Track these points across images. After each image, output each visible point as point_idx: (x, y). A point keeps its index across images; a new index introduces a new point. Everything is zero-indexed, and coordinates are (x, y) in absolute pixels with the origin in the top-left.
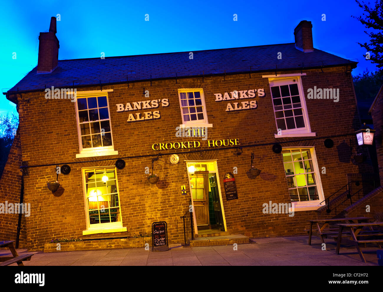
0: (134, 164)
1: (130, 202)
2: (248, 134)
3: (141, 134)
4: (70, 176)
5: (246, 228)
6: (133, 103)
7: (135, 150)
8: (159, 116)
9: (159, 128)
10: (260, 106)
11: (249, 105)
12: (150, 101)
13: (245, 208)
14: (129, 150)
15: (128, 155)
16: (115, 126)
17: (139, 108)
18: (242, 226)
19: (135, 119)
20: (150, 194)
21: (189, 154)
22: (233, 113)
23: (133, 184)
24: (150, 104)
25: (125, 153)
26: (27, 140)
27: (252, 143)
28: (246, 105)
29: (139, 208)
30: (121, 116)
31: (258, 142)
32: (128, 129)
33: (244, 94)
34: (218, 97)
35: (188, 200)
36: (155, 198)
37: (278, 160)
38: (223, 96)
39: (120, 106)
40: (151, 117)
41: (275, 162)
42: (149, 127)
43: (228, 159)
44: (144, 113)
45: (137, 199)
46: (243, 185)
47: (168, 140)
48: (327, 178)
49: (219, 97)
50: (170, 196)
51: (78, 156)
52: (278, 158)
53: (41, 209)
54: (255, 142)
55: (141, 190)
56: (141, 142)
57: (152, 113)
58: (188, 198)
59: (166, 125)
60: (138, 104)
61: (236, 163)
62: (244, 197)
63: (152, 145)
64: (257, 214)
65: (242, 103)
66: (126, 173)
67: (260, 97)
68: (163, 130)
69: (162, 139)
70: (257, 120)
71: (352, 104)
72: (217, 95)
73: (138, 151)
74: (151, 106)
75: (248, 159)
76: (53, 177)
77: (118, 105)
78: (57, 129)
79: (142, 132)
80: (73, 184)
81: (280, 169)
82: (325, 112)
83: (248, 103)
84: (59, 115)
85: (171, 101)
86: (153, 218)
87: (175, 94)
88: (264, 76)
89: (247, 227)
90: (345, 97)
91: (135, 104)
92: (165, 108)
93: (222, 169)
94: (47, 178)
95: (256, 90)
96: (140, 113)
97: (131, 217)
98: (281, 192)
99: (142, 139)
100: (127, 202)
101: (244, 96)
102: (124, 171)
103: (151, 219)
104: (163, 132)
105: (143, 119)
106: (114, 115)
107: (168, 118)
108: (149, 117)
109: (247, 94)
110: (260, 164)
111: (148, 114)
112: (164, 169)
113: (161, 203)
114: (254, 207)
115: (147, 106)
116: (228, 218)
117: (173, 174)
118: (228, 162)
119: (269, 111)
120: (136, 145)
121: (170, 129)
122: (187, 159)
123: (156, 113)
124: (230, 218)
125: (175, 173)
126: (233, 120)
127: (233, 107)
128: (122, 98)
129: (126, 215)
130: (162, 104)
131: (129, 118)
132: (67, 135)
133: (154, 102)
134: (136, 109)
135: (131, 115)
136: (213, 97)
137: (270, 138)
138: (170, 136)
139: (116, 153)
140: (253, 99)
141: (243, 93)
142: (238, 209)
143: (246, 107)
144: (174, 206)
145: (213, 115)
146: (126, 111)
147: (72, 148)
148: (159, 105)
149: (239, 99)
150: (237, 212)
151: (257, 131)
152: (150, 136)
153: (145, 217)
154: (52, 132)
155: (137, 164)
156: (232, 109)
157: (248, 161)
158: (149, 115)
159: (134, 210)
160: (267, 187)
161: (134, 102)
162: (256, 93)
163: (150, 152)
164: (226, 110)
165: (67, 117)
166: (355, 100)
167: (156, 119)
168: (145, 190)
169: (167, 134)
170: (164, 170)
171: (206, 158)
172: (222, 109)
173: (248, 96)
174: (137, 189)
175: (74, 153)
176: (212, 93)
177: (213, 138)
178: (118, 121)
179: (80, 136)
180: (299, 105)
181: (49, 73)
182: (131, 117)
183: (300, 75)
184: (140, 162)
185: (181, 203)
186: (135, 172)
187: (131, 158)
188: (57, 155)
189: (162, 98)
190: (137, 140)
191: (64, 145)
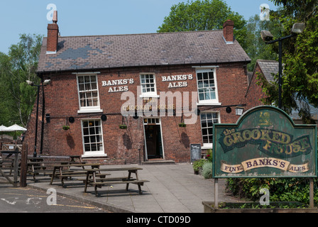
0: (112, 118)
1: (109, 139)
4: (74, 124)
5: (176, 157)
8: (127, 89)
10: (189, 85)
11: (183, 84)
12: (122, 80)
14: (109, 109)
15: (108, 112)
16: (101, 95)
17: (116, 84)
18: (173, 156)
19: (113, 90)
20: (120, 136)
22: (172, 89)
23: (111, 130)
29: (114, 143)
30: (105, 89)
32: (109, 97)
34: (164, 79)
36: (124, 138)
38: (167, 78)
40: (123, 90)
44: (119, 87)
45: (113, 138)
46: (176, 132)
51: (79, 112)
55: (115, 133)
56: (116, 105)
57: (123, 87)
60: (115, 81)
61: (172, 119)
65: (178, 83)
66: (107, 123)
67: (190, 79)
71: (245, 86)
72: (163, 77)
73: (114, 110)
74: (123, 83)
75: (180, 117)
76: (64, 123)
77: (103, 82)
78: (66, 95)
80: (76, 128)
81: (198, 124)
85: (135, 80)
86: (122, 150)
87: (137, 76)
88: (193, 67)
90: (242, 81)
91: (113, 81)
93: (164, 123)
94: (61, 124)
95: (187, 75)
96: (116, 87)
97: (109, 148)
98: (197, 137)
101: (180, 79)
105: (118, 91)
106: (101, 88)
107: (133, 91)
108: (121, 90)
109: (182, 77)
111: (121, 88)
113: (127, 141)
114: (181, 145)
115: (120, 83)
117: (134, 125)
119: (194, 89)
123: (126, 87)
124: (167, 151)
128: (106, 78)
129: (106, 147)
130: (130, 82)
133: (125, 80)
136: (160, 79)
139: (102, 111)
140: (185, 80)
141: (179, 76)
142: (172, 146)
143: (180, 85)
144: (134, 143)
146: (108, 86)
147: (75, 107)
149: (177, 80)
153: (117, 148)
156: (172, 86)
157: (179, 119)
159: (111, 144)
160: (190, 134)
162: (187, 77)
164: (168, 87)
165: (72, 88)
166: (247, 83)
167: (125, 91)
168: (118, 133)
172: (166, 86)
174: (113, 133)
175: (76, 110)
176: (160, 76)
178: (103, 92)
179: (80, 99)
180: (214, 85)
181: (55, 53)
182: (111, 89)
183: (215, 66)
184: (115, 117)
185: (138, 141)
186: (112, 123)
187: (110, 114)
188: (66, 111)
189: (130, 78)
190: (114, 103)
191: (70, 105)
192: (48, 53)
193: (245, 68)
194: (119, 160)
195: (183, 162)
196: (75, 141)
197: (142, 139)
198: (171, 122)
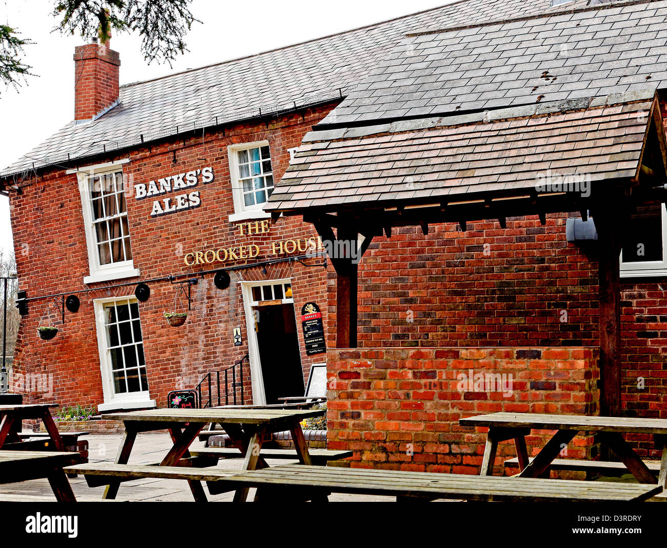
0: (162, 291)
3: (172, 238)
4: (80, 314)
6: (159, 180)
7: (163, 265)
8: (198, 203)
9: (198, 224)
12: (184, 174)
14: (156, 267)
15: (154, 275)
16: (134, 225)
19: (163, 209)
20: (186, 344)
21: (245, 270)
23: (162, 327)
24: (184, 179)
25: (149, 272)
29: (172, 368)
30: (142, 207)
32: (153, 229)
34: (294, 155)
35: (244, 355)
36: (195, 351)
39: (141, 188)
40: (186, 205)
42: (183, 223)
43: (310, 277)
44: (176, 197)
45: (168, 352)
47: (212, 246)
50: (216, 348)
51: (87, 280)
55: (172, 337)
57: (188, 196)
58: (243, 351)
59: (209, 217)
60: (166, 181)
61: (323, 284)
66: (151, 308)
68: (205, 227)
69: (204, 244)
73: (167, 268)
74: (185, 183)
77: (138, 186)
78: (60, 236)
79: (174, 233)
80: (84, 327)
84: (62, 211)
85: (217, 172)
87: (223, 158)
91: (162, 181)
92: (207, 185)
94: (51, 317)
96: (169, 199)
97: (161, 382)
100: (153, 358)
102: (148, 305)
104: (204, 231)
105: (174, 208)
106: (131, 205)
107: (212, 203)
108: (182, 204)
111: (182, 198)
112: (209, 298)
113: (204, 359)
115: (179, 184)
117: (220, 308)
120: (164, 256)
121: (216, 224)
122: (242, 278)
123: (194, 195)
125: (223, 305)
128: (143, 173)
129: (153, 379)
130: (203, 178)
131: (154, 209)
132: (73, 245)
133: (190, 175)
134: (164, 191)
135: (156, 203)
138: (215, 237)
139: (136, 273)
146: (150, 197)
147: (81, 267)
148: (198, 181)
152: (185, 239)
154: (53, 242)
155: (166, 292)
158: (183, 201)
159: (165, 370)
161: (161, 178)
165: (71, 213)
167: (193, 207)
168: (180, 337)
169: (211, 234)
170: (206, 301)
171: (273, 275)
174: (167, 335)
175: (81, 275)
176: (285, 148)
178: (137, 216)
181: (90, 122)
182: (156, 207)
184: (171, 287)
185: (233, 359)
186: (165, 306)
187: (159, 281)
188: (61, 279)
189: (203, 167)
190: (166, 248)
191: (69, 262)
192: (77, 125)
197: (241, 353)
198: (322, 292)
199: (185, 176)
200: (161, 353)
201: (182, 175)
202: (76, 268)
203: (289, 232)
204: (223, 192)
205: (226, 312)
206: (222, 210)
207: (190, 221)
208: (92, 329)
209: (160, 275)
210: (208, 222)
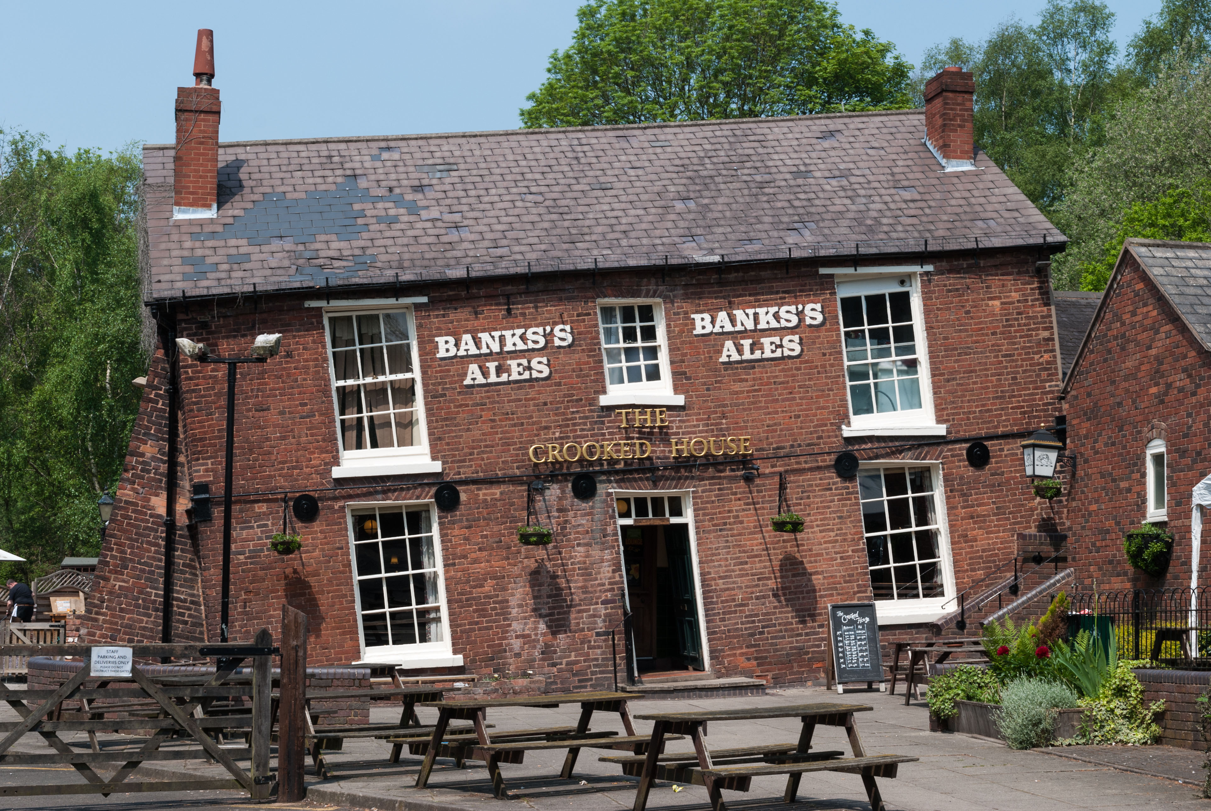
0: (481, 497)
1: (471, 593)
2: (775, 424)
3: (500, 420)
4: (319, 526)
5: (759, 665)
6: (480, 335)
7: (483, 459)
8: (546, 372)
9: (545, 404)
10: (808, 351)
11: (781, 346)
12: (523, 330)
13: (757, 615)
14: (470, 460)
15: (466, 473)
16: (433, 397)
17: (496, 348)
18: (748, 659)
19: (485, 378)
20: (520, 576)
21: (620, 476)
22: (737, 368)
23: (480, 549)
24: (523, 338)
25: (459, 467)
26: (204, 427)
27: (783, 448)
28: (773, 347)
29: (494, 609)
30: (449, 370)
31: (800, 446)
32: (467, 405)
33: (770, 317)
35: (616, 592)
36: (534, 586)
37: (847, 493)
38: (713, 322)
39: (447, 342)
40: (526, 375)
41: (839, 500)
42: (520, 400)
43: (719, 489)
44: (509, 362)
45: (488, 587)
46: (756, 556)
47: (568, 437)
48: (966, 542)
49: (703, 323)
51: (337, 473)
52: (848, 488)
53: (245, 607)
54: (792, 446)
55: (497, 564)
56: (501, 439)
57: (529, 362)
58: (615, 587)
59: (565, 396)
60: (493, 337)
61: (739, 499)
62: (757, 586)
63: (528, 449)
64: (786, 630)
65: (763, 340)
66: (461, 521)
67: (810, 326)
68: (557, 409)
69: (554, 433)
70: (800, 387)
71: (1045, 352)
72: (697, 317)
73: (490, 464)
74: (526, 344)
75: (770, 490)
76: (273, 524)
77: (440, 340)
78: (282, 401)
79: (504, 414)
80: (326, 544)
81: (850, 517)
82: (974, 371)
83: (778, 343)
84: (287, 362)
85: (580, 333)
86: (529, 636)
87: (589, 314)
88: (823, 271)
89: (761, 661)
90: (1029, 330)
91: (484, 337)
92: (562, 350)
93: (704, 515)
94: (258, 527)
95: (800, 307)
96: (496, 363)
97: (474, 631)
98: (849, 576)
99: (503, 432)
101: (768, 323)
102: (456, 516)
103: (523, 636)
104: (556, 415)
105: (504, 377)
106: (429, 366)
107: (570, 377)
108: (520, 374)
109: (776, 316)
110: (800, 504)
111: (519, 365)
112: (559, 510)
113: (549, 596)
114: (780, 613)
115: (514, 344)
116: (714, 639)
117: (579, 526)
118: (721, 495)
119: (832, 365)
120: (486, 446)
121: (576, 407)
122: (615, 485)
123: (539, 363)
124: (720, 639)
125: (584, 522)
126: (737, 387)
127: (740, 351)
128: (452, 322)
129: (460, 626)
130: (556, 340)
131: (470, 376)
132: (308, 417)
133: (534, 333)
134: (488, 352)
135: (474, 368)
136: (686, 325)
137: (829, 437)
138: (574, 425)
139: (437, 467)
140: (792, 330)
141: (767, 313)
142: (741, 617)
143: (773, 352)
144: (580, 605)
145: (685, 373)
146: (462, 357)
147: (322, 452)
148: (547, 342)
149: (755, 330)
150: (737, 623)
151: (798, 416)
152: (522, 424)
153: (507, 632)
154: (268, 409)
155: (489, 498)
156: (735, 357)
157: (770, 496)
158: (521, 369)
159: (482, 612)
160: (816, 561)
161: (484, 331)
162: (800, 314)
163: (522, 467)
164: (721, 360)
165: (304, 367)
166: (1053, 340)
167: (537, 379)
168: (509, 564)
169: (568, 420)
170: (556, 515)
171: (664, 484)
172: (711, 357)
173: (779, 322)
174: (488, 561)
175: (326, 464)
176: (686, 313)
177: (683, 433)
178: (439, 384)
179: (338, 418)
180: (912, 350)
181: (210, 214)
182: (474, 374)
183: (916, 269)
184: (496, 491)
185: (598, 598)
186: (484, 519)
187: (475, 482)
188: (283, 469)
189: (555, 324)
190: (490, 434)
191: (299, 444)
192: (180, 215)
193: (1042, 274)
194: (520, 683)
195: (792, 683)
196: (324, 601)
197: (612, 590)
198: (737, 511)
199: (524, 333)
200: (475, 587)
201: (519, 332)
202: (314, 453)
203: (690, 426)
204: (588, 363)
205: (587, 532)
206: (586, 388)
207: (533, 399)
208: (342, 548)
209: (477, 472)
210: (563, 402)
